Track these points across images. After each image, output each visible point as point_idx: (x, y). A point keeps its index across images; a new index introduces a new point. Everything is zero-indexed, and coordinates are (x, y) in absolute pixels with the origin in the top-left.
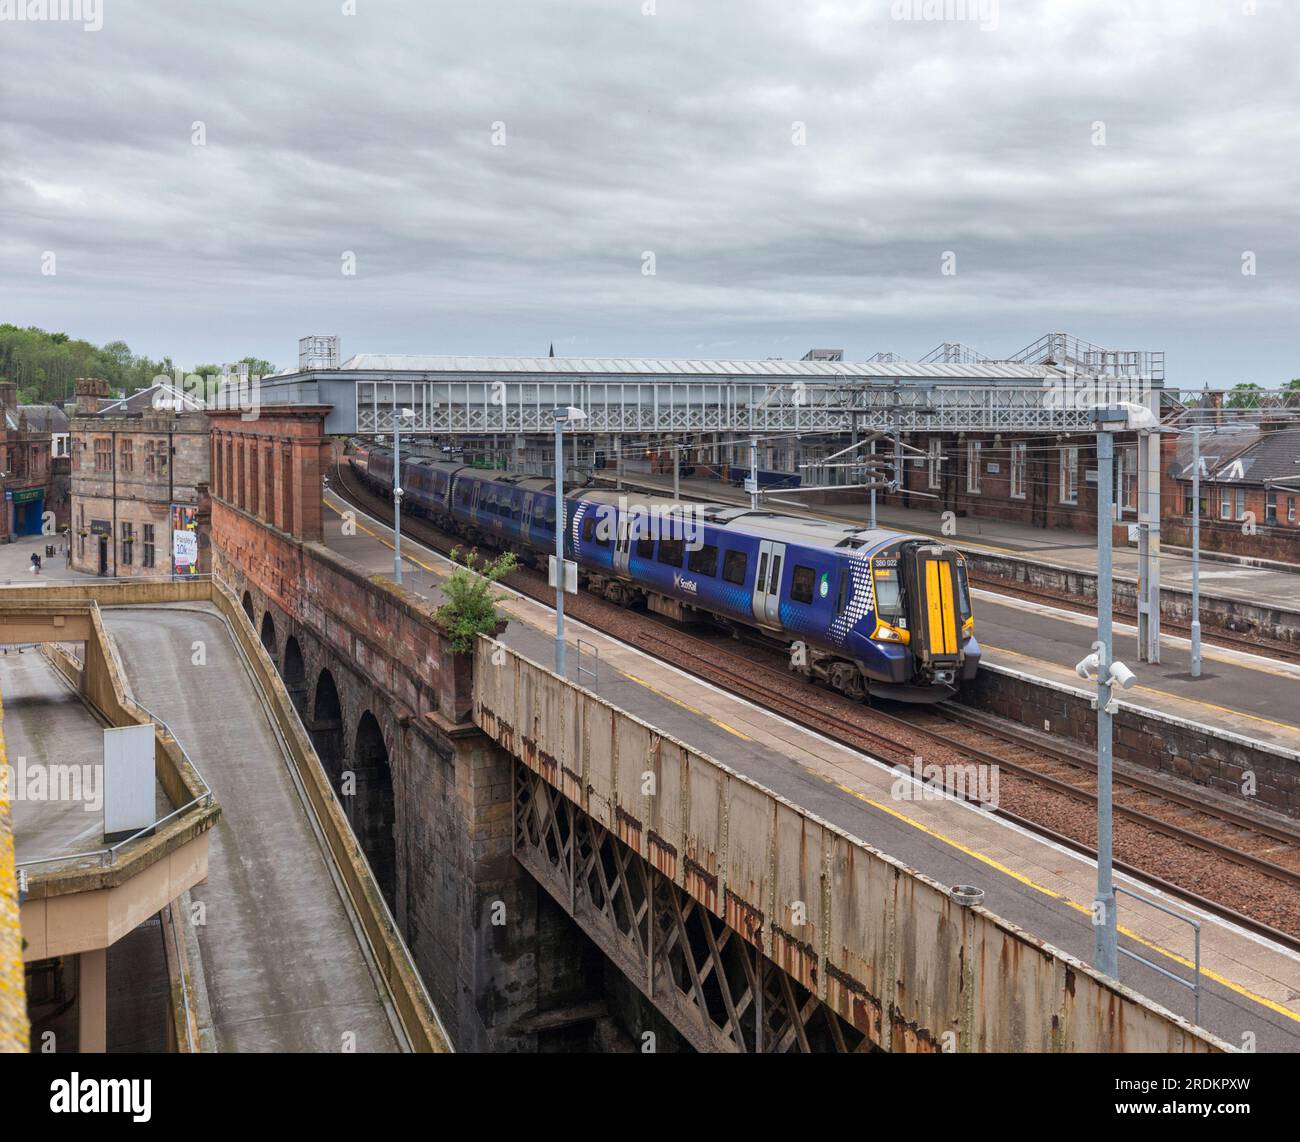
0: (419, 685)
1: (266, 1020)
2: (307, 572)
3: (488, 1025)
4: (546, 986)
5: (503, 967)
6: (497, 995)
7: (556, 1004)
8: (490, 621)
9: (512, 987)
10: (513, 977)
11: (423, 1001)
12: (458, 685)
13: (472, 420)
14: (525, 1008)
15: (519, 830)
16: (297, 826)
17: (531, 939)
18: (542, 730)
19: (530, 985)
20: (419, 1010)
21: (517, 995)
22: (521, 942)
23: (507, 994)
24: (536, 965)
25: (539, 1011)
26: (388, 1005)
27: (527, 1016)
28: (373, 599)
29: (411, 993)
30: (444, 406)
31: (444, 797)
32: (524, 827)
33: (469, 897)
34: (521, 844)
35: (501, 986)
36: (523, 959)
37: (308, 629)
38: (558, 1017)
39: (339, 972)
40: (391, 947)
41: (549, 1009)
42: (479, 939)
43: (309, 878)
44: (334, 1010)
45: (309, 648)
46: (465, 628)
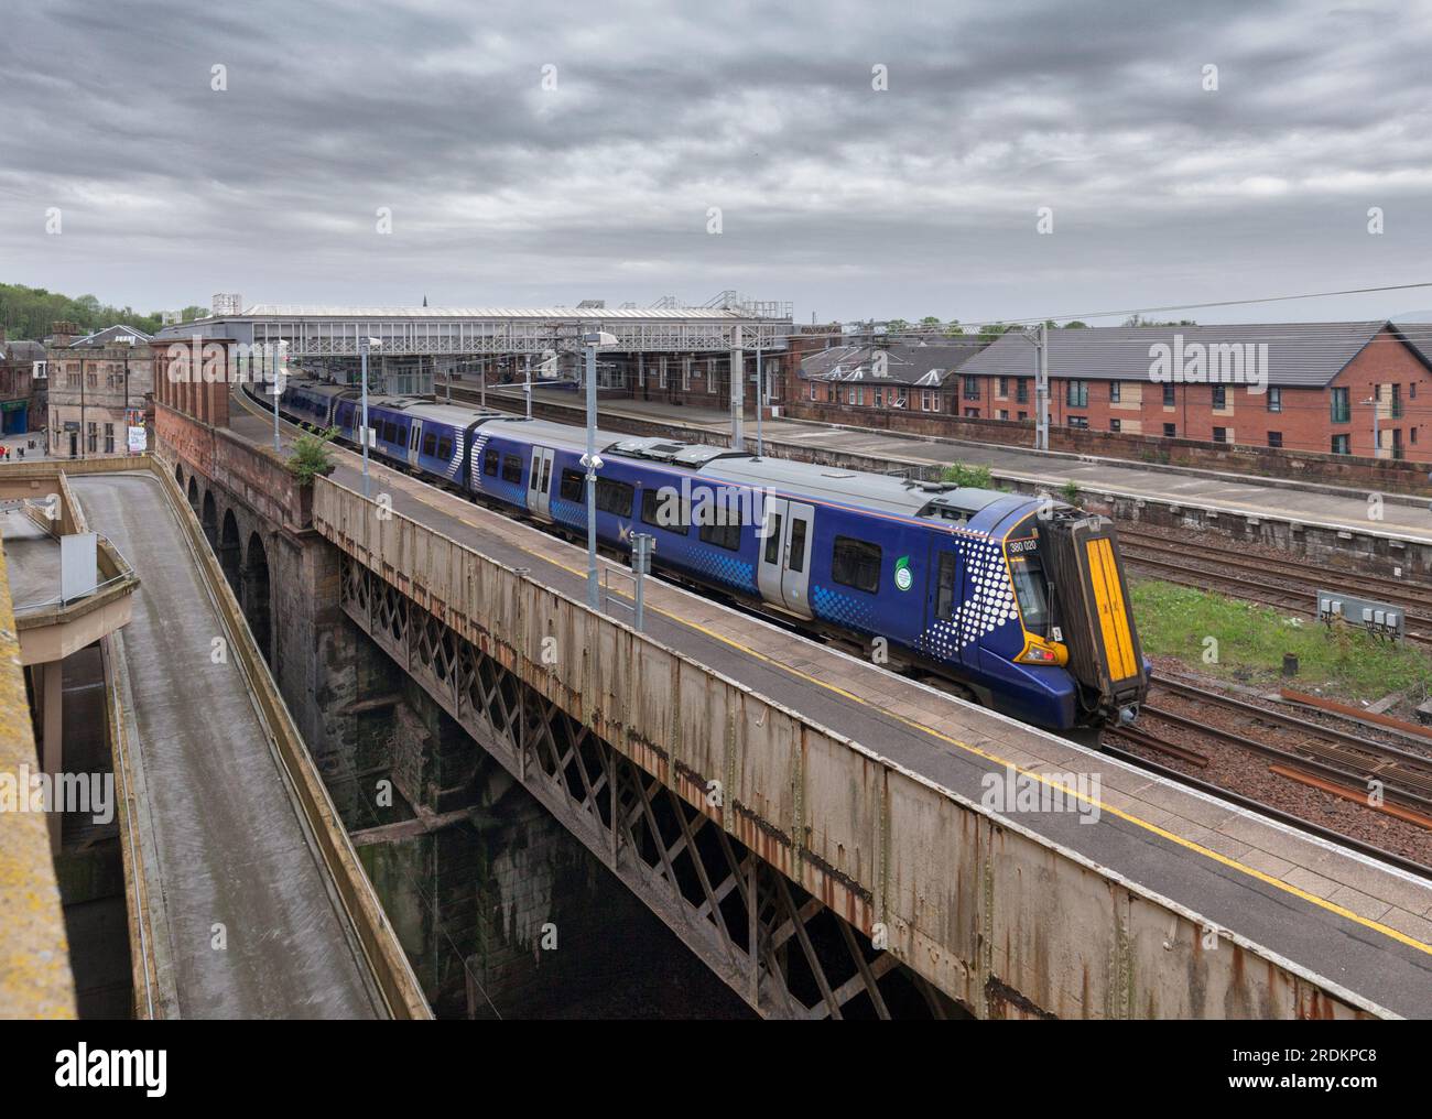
0: (284, 510)
1: (171, 706)
2: (218, 447)
3: (324, 711)
4: (363, 686)
5: (334, 675)
6: (330, 691)
7: (370, 696)
8: (323, 466)
9: (340, 687)
10: (341, 681)
11: (271, 687)
12: (302, 506)
13: (334, 347)
14: (348, 700)
15: (344, 592)
16: (200, 601)
17: (352, 657)
18: (348, 526)
19: (352, 685)
20: (268, 692)
21: (343, 692)
22: (346, 659)
23: (336, 691)
24: (356, 674)
25: (358, 701)
26: (251, 694)
27: (350, 704)
28: (257, 460)
29: (264, 683)
30: (315, 338)
31: (298, 576)
32: (347, 590)
33: (311, 634)
34: (345, 600)
35: (332, 687)
36: (347, 670)
37: (218, 484)
38: (371, 704)
39: (222, 679)
40: (254, 660)
41: (364, 700)
42: (318, 659)
43: (206, 629)
44: (216, 698)
45: (219, 496)
46: (306, 470)
